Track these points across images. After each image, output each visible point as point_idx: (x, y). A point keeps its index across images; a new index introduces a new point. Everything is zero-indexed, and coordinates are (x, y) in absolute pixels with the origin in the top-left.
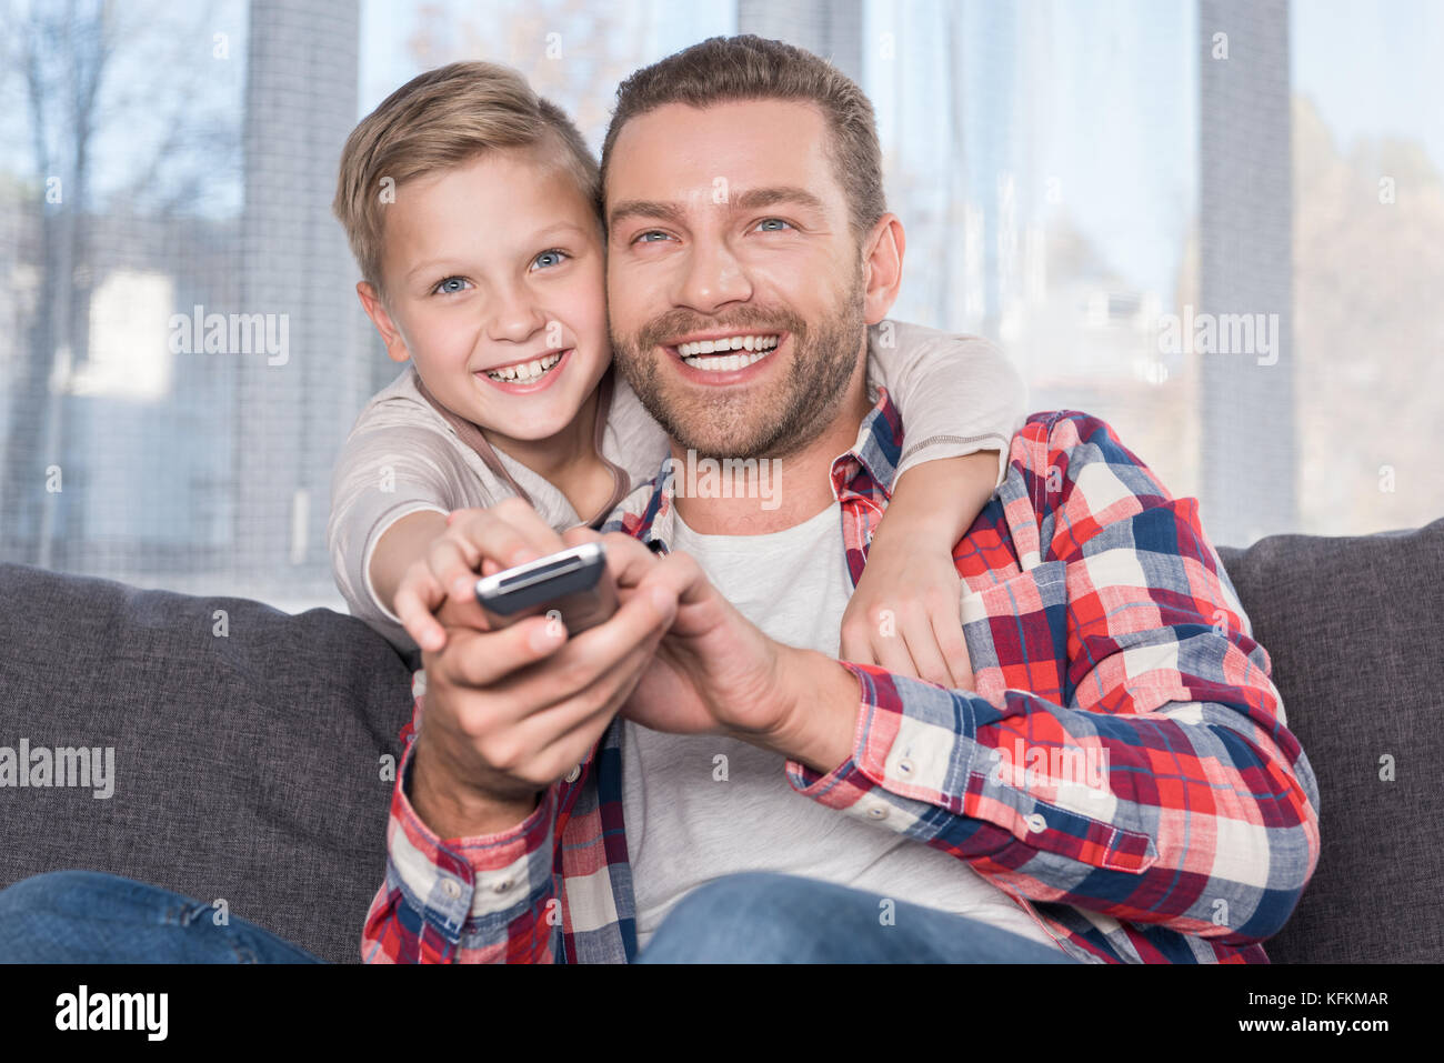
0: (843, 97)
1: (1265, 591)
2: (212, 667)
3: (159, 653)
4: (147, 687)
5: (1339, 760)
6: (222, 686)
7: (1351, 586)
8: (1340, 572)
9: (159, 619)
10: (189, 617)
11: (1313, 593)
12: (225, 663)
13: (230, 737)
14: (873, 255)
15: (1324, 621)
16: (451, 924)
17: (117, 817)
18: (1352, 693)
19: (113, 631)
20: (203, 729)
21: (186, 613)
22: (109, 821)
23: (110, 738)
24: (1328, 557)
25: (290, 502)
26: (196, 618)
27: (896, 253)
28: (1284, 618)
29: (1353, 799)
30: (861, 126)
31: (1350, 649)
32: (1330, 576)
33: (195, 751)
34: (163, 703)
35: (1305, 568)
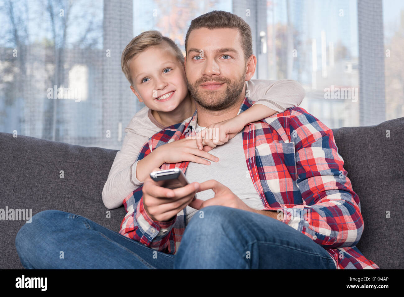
0: (244, 28)
1: (340, 140)
2: (90, 166)
3: (77, 161)
4: (74, 169)
5: (358, 180)
6: (92, 170)
7: (361, 138)
8: (358, 135)
9: (77, 152)
10: (84, 152)
11: (352, 140)
12: (93, 165)
13: (93, 182)
14: (249, 64)
15: (354, 147)
16: (151, 237)
17: (67, 196)
18: (360, 164)
19: (66, 156)
20: (87, 180)
21: (83, 151)
22: (65, 197)
23: (65, 181)
24: (356, 131)
25: (118, 125)
26: (85, 153)
27: (254, 64)
28: (345, 146)
29: (361, 189)
30: (248, 34)
31: (360, 153)
32: (356, 136)
33: (85, 184)
34: (78, 173)
35: (350, 134)
